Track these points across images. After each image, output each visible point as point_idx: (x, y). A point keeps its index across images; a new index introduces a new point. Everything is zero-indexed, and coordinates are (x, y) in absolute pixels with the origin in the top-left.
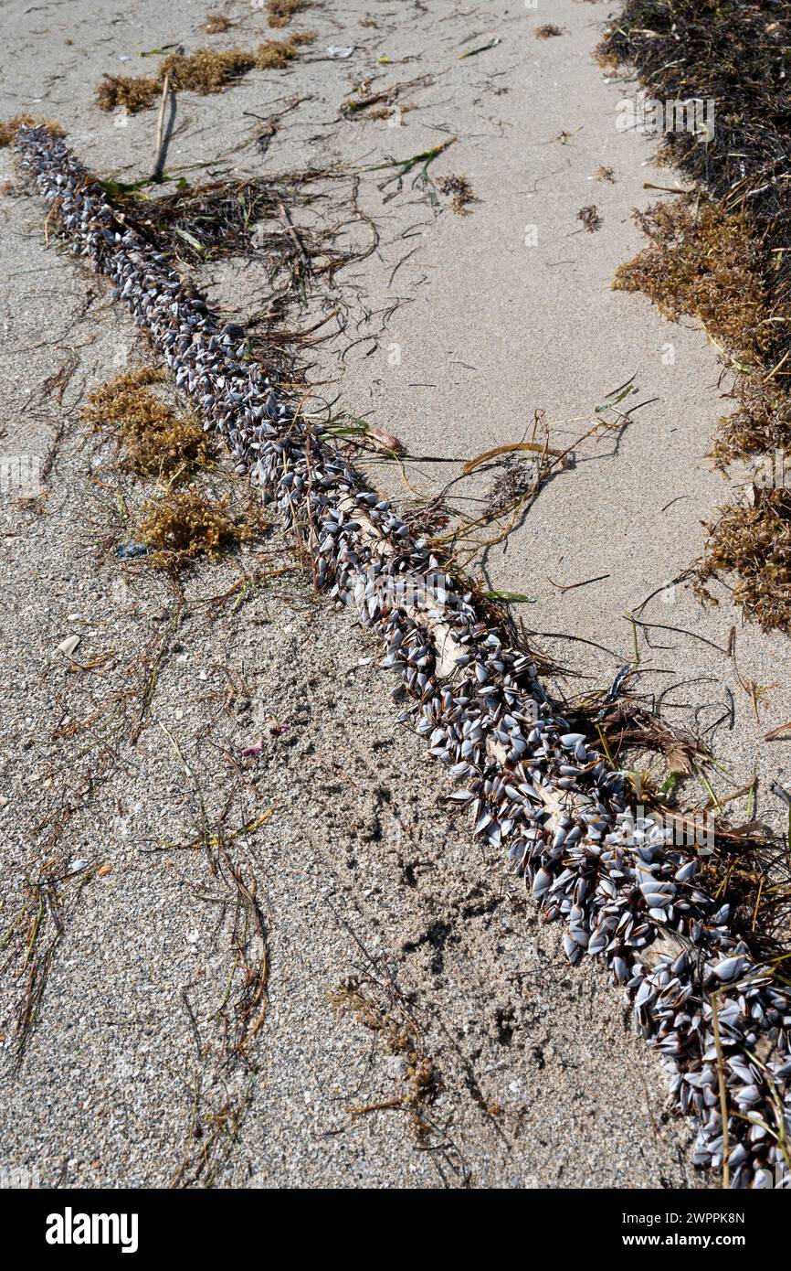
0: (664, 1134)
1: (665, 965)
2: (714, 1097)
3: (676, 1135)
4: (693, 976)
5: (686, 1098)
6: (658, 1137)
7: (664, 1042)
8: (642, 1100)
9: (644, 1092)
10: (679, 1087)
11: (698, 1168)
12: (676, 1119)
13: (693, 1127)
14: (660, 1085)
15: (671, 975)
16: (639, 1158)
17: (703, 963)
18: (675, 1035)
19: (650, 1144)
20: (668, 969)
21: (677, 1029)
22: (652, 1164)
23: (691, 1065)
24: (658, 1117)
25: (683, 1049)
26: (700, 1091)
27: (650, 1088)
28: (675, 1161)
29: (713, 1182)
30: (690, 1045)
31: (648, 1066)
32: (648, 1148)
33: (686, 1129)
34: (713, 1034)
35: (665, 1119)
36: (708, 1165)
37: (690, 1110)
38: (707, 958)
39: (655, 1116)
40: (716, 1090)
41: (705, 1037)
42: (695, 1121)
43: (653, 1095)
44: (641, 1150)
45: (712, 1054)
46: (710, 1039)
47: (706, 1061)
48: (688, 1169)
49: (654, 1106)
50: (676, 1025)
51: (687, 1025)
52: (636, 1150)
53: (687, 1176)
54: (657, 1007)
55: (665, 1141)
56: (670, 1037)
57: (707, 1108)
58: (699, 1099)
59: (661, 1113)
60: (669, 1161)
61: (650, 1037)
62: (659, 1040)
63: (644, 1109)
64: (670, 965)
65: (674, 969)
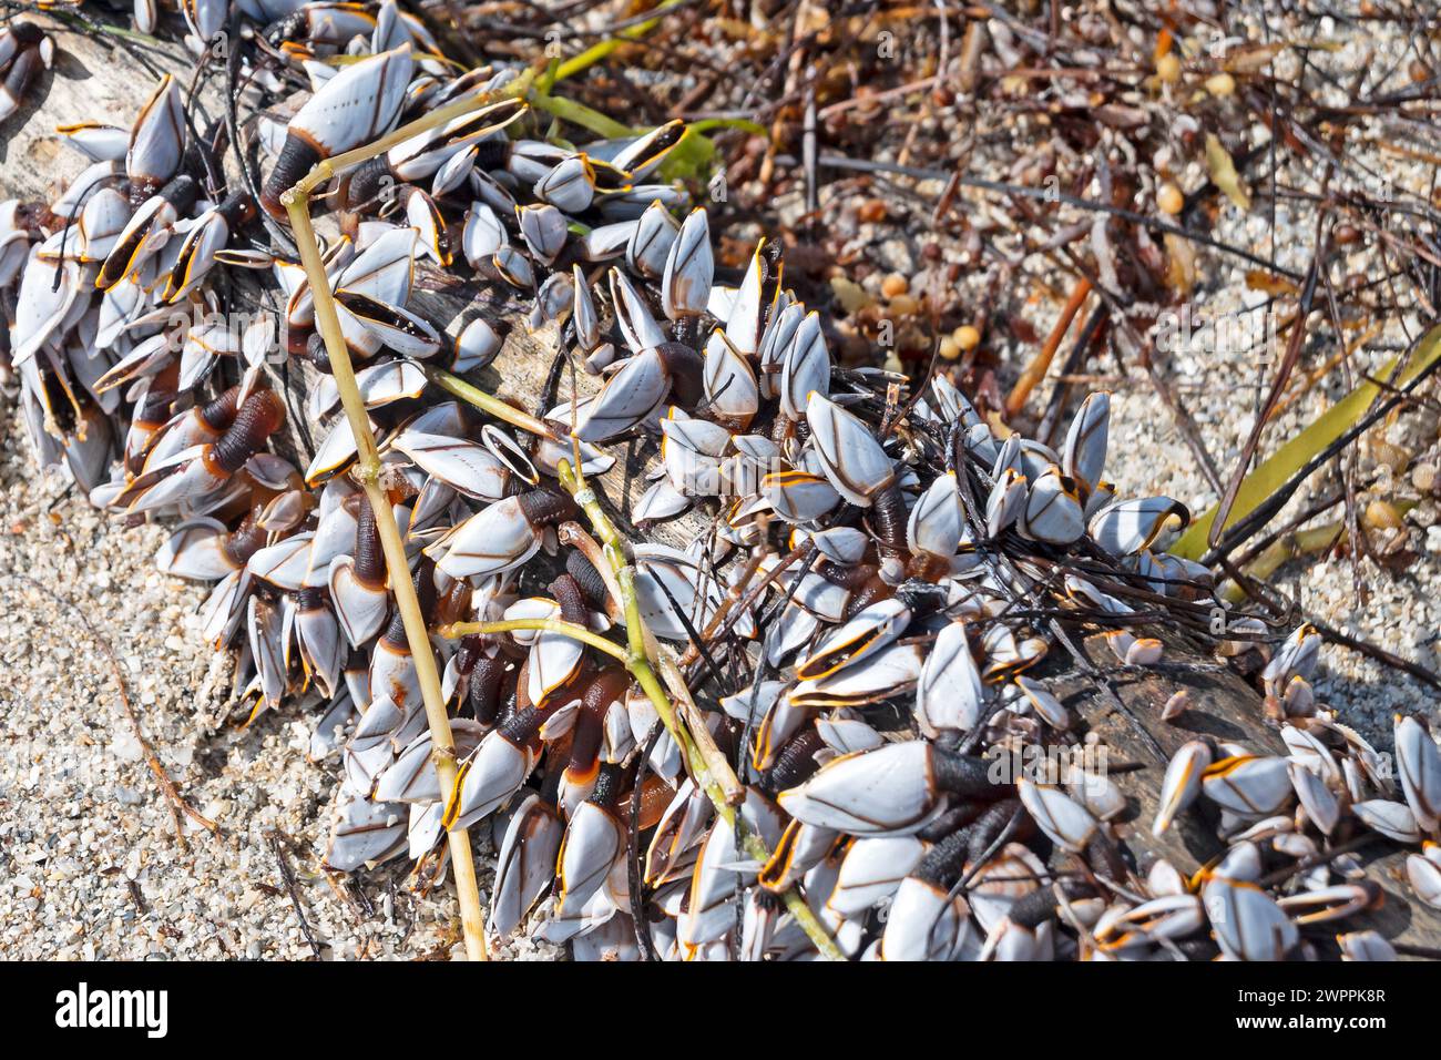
0: (213, 810)
1: (105, 168)
2: (375, 597)
3: (263, 799)
4: (220, 179)
5: (273, 650)
6: (192, 825)
7: (153, 464)
8: (113, 711)
9: (113, 682)
10: (239, 613)
11: (360, 885)
12: (252, 746)
13: (320, 749)
14: (173, 642)
15: (129, 192)
16: (130, 920)
17: (251, 123)
18: (190, 421)
19: (165, 858)
20: (118, 177)
21: (197, 395)
22: (185, 925)
23: (266, 517)
24: (181, 757)
25: (227, 465)
26: (318, 598)
27: (133, 663)
28: (271, 892)
29: (428, 919)
30: (254, 444)
31: (114, 589)
32: (160, 873)
33: (298, 766)
34: (325, 367)
35: (212, 762)
36: (400, 864)
37: (299, 694)
38: (266, 100)
39: (168, 755)
40: (374, 571)
41: (303, 394)
42: (325, 729)
43: (148, 688)
44: (134, 887)
45: (336, 445)
46: (323, 390)
47: (322, 477)
48: (327, 899)
49: (158, 722)
50: (185, 383)
51: (226, 369)
52: (116, 895)
53: (325, 929)
54: (105, 339)
55: (220, 832)
56: (172, 437)
57: (359, 660)
58: (319, 632)
59: (190, 743)
60: (251, 897)
61: (103, 478)
62: (137, 465)
63: (126, 745)
64: (120, 161)
65: (135, 168)
